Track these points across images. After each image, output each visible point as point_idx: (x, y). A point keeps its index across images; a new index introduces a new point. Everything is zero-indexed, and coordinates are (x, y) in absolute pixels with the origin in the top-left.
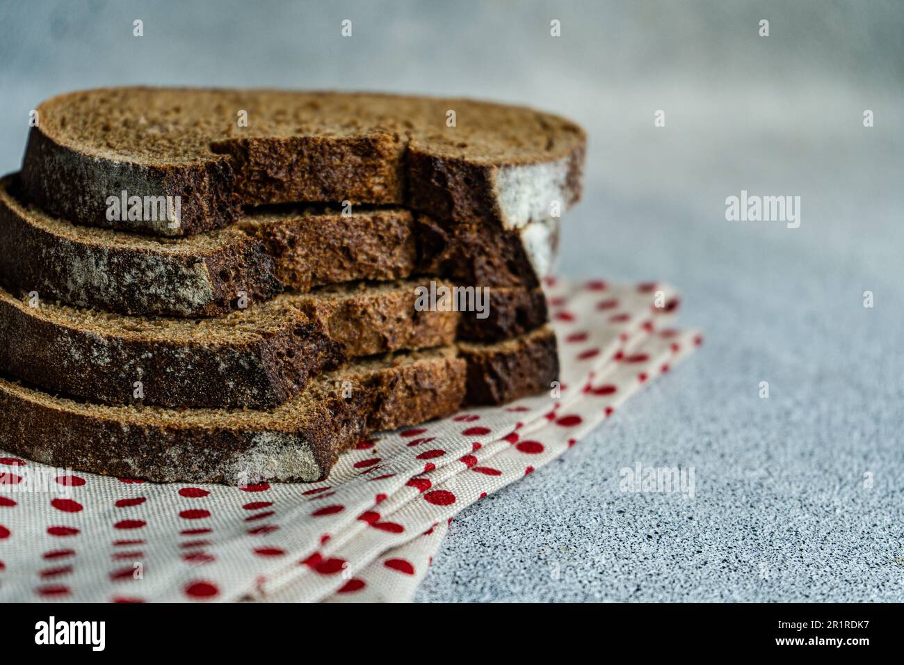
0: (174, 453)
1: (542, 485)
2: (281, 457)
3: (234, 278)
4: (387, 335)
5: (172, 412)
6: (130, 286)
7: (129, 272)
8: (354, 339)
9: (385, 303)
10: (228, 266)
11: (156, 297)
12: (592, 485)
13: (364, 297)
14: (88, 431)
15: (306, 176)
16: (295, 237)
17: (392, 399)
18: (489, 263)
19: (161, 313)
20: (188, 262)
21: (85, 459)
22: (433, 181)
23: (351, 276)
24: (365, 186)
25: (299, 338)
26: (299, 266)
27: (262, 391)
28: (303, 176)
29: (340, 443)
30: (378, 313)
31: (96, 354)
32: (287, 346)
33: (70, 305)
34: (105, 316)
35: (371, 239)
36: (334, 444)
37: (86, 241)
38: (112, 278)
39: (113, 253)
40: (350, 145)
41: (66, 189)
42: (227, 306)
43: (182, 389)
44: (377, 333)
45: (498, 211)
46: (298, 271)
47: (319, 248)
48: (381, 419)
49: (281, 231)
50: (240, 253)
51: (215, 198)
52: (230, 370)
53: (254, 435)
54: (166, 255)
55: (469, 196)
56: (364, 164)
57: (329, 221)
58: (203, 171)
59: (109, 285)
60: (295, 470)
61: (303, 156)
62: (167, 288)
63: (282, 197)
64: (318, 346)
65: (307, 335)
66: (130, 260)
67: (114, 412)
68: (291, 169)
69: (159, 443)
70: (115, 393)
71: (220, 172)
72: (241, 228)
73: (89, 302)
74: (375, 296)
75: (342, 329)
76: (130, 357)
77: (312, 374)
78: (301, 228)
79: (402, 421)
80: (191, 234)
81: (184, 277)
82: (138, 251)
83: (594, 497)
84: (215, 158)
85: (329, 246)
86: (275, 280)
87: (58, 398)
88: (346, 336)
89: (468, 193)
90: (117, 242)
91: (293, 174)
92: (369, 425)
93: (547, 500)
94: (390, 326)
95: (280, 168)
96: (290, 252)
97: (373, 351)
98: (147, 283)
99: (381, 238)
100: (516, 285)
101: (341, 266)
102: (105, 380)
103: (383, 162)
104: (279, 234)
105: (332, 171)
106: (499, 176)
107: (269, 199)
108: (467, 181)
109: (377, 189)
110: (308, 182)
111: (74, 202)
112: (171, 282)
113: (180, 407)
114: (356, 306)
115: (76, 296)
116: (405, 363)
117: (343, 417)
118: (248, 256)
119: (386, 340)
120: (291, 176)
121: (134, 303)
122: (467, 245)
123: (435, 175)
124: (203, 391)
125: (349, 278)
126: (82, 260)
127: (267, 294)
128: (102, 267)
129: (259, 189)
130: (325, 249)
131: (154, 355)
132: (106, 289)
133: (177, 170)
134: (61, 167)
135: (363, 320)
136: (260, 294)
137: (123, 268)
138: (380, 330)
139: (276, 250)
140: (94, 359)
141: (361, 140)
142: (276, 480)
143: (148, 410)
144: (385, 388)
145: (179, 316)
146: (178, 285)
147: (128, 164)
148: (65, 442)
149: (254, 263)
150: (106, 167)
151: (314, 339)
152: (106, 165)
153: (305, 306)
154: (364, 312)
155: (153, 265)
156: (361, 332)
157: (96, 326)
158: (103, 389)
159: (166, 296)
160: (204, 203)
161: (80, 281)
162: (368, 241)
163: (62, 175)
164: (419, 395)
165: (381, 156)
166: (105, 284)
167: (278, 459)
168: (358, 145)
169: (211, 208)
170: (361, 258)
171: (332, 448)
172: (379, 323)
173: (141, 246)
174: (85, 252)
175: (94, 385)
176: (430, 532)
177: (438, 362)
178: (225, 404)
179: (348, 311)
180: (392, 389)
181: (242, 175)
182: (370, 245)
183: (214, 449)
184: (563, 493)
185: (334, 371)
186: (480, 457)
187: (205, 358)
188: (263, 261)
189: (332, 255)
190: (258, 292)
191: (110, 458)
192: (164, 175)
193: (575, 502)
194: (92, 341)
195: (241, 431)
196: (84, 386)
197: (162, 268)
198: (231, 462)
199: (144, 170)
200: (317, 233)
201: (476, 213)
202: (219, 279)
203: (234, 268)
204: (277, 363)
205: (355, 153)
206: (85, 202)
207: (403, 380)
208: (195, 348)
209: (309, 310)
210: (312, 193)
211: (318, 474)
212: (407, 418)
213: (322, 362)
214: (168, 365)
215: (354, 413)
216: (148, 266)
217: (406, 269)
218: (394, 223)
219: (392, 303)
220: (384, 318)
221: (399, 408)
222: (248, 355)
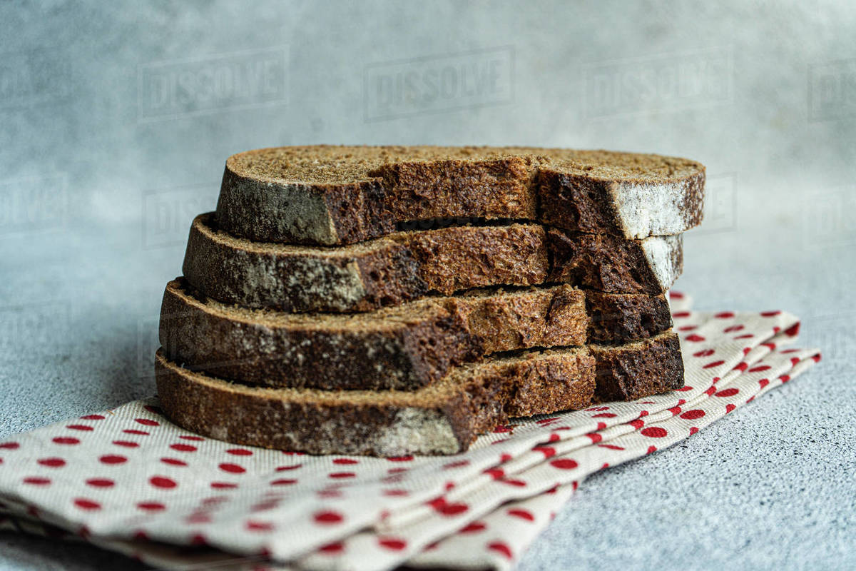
0: (329, 427)
1: (664, 465)
2: (423, 431)
3: (383, 279)
4: (523, 332)
5: (328, 393)
6: (294, 287)
7: (294, 275)
8: (493, 335)
9: (519, 303)
10: (378, 268)
11: (316, 296)
12: (712, 465)
13: (501, 298)
14: (256, 410)
15: (449, 194)
16: (438, 245)
17: (527, 387)
18: (614, 271)
19: (321, 310)
20: (342, 263)
21: (253, 436)
22: (560, 195)
23: (491, 281)
24: (501, 203)
25: (441, 330)
26: (443, 271)
27: (406, 373)
28: (446, 195)
29: (479, 424)
30: (514, 312)
31: (263, 343)
32: (429, 335)
33: (247, 308)
34: (274, 314)
35: (507, 248)
36: (472, 424)
37: (258, 251)
38: (279, 281)
39: (280, 259)
40: (487, 167)
41: (247, 212)
42: (377, 303)
43: (337, 373)
44: (514, 331)
45: (620, 221)
46: (442, 276)
47: (460, 255)
48: (517, 406)
49: (426, 240)
50: (388, 257)
51: (369, 212)
52: (377, 355)
53: (398, 411)
54: (324, 258)
55: (593, 209)
56: (500, 183)
57: (469, 231)
58: (358, 189)
59: (277, 287)
60: (436, 444)
61: (446, 177)
62: (325, 288)
63: (428, 213)
64: (458, 337)
65: (448, 327)
66: (293, 264)
67: (279, 394)
68: (435, 189)
69: (316, 419)
70: (280, 379)
71: (373, 190)
72: (392, 239)
73: (261, 304)
74: (510, 297)
75: (482, 326)
76: (292, 345)
77: (453, 363)
78: (444, 237)
79: (538, 410)
80: (348, 244)
81: (338, 276)
82: (301, 256)
83: (713, 474)
84: (369, 180)
85: (469, 253)
86: (420, 281)
87: (233, 383)
88: (485, 333)
89: (592, 206)
90: (285, 251)
91: (437, 193)
92: (506, 410)
93: (668, 476)
94: (526, 325)
95: (426, 188)
96: (435, 259)
97: (511, 348)
98: (308, 283)
99: (516, 247)
100: (641, 291)
101: (481, 273)
102: (272, 367)
103: (517, 181)
104: (425, 243)
105: (471, 190)
106: (620, 190)
107: (416, 215)
108: (591, 195)
109: (510, 205)
110: (451, 200)
111: (251, 222)
112: (328, 282)
113: (335, 389)
114: (493, 305)
115: (250, 299)
116: (539, 358)
117: (481, 400)
118: (396, 259)
119: (522, 337)
120: (436, 194)
121: (297, 301)
122: (593, 254)
123: (562, 190)
124: (355, 374)
125: (488, 283)
126: (255, 266)
127: (414, 294)
128: (271, 272)
129: (408, 206)
130: (465, 257)
131: (312, 343)
132: (275, 291)
133: (336, 189)
134: (243, 195)
135: (500, 318)
136: (408, 294)
137: (289, 271)
138: (516, 328)
139: (423, 257)
140: (262, 348)
141: (497, 162)
142: (419, 453)
143: (308, 392)
144: (520, 377)
145: (335, 312)
146: (334, 283)
147: (295, 185)
148: (237, 420)
149: (401, 266)
150: (277, 190)
151: (455, 331)
152: (277, 188)
153: (447, 304)
154: (501, 311)
155: (313, 267)
156: (499, 329)
157: (264, 321)
158: (269, 375)
159: (324, 294)
160: (359, 217)
161: (254, 285)
162: (504, 250)
163: (243, 202)
164: (551, 386)
165: (514, 176)
166: (273, 286)
167: (420, 433)
168: (494, 166)
169: (366, 221)
170: (499, 265)
171: (471, 427)
172: (515, 321)
173: (304, 252)
174: (257, 260)
175: (263, 372)
176: (552, 491)
177: (569, 357)
178: (375, 386)
179: (487, 310)
180: (527, 378)
181: (394, 195)
182: (506, 253)
183: (364, 423)
184: (683, 470)
185: (474, 362)
186: (605, 436)
187: (356, 344)
188: (410, 264)
189: (472, 262)
190: (405, 291)
191: (275, 433)
192: (323, 192)
193: (694, 477)
194: (261, 332)
195: (386, 408)
196: (255, 373)
197: (321, 269)
198: (379, 436)
199: (308, 189)
200: (458, 242)
201: (601, 225)
202: (370, 278)
203: (383, 269)
204: (420, 350)
205: (491, 173)
206: (260, 221)
207: (537, 370)
208: (347, 335)
209: (451, 308)
210: (455, 210)
211: (457, 448)
212: (542, 407)
213: (462, 352)
214: (324, 351)
215: (491, 397)
216: (309, 269)
217: (540, 276)
218: (528, 235)
219: (526, 303)
220: (519, 317)
221: (534, 397)
222: (393, 340)
